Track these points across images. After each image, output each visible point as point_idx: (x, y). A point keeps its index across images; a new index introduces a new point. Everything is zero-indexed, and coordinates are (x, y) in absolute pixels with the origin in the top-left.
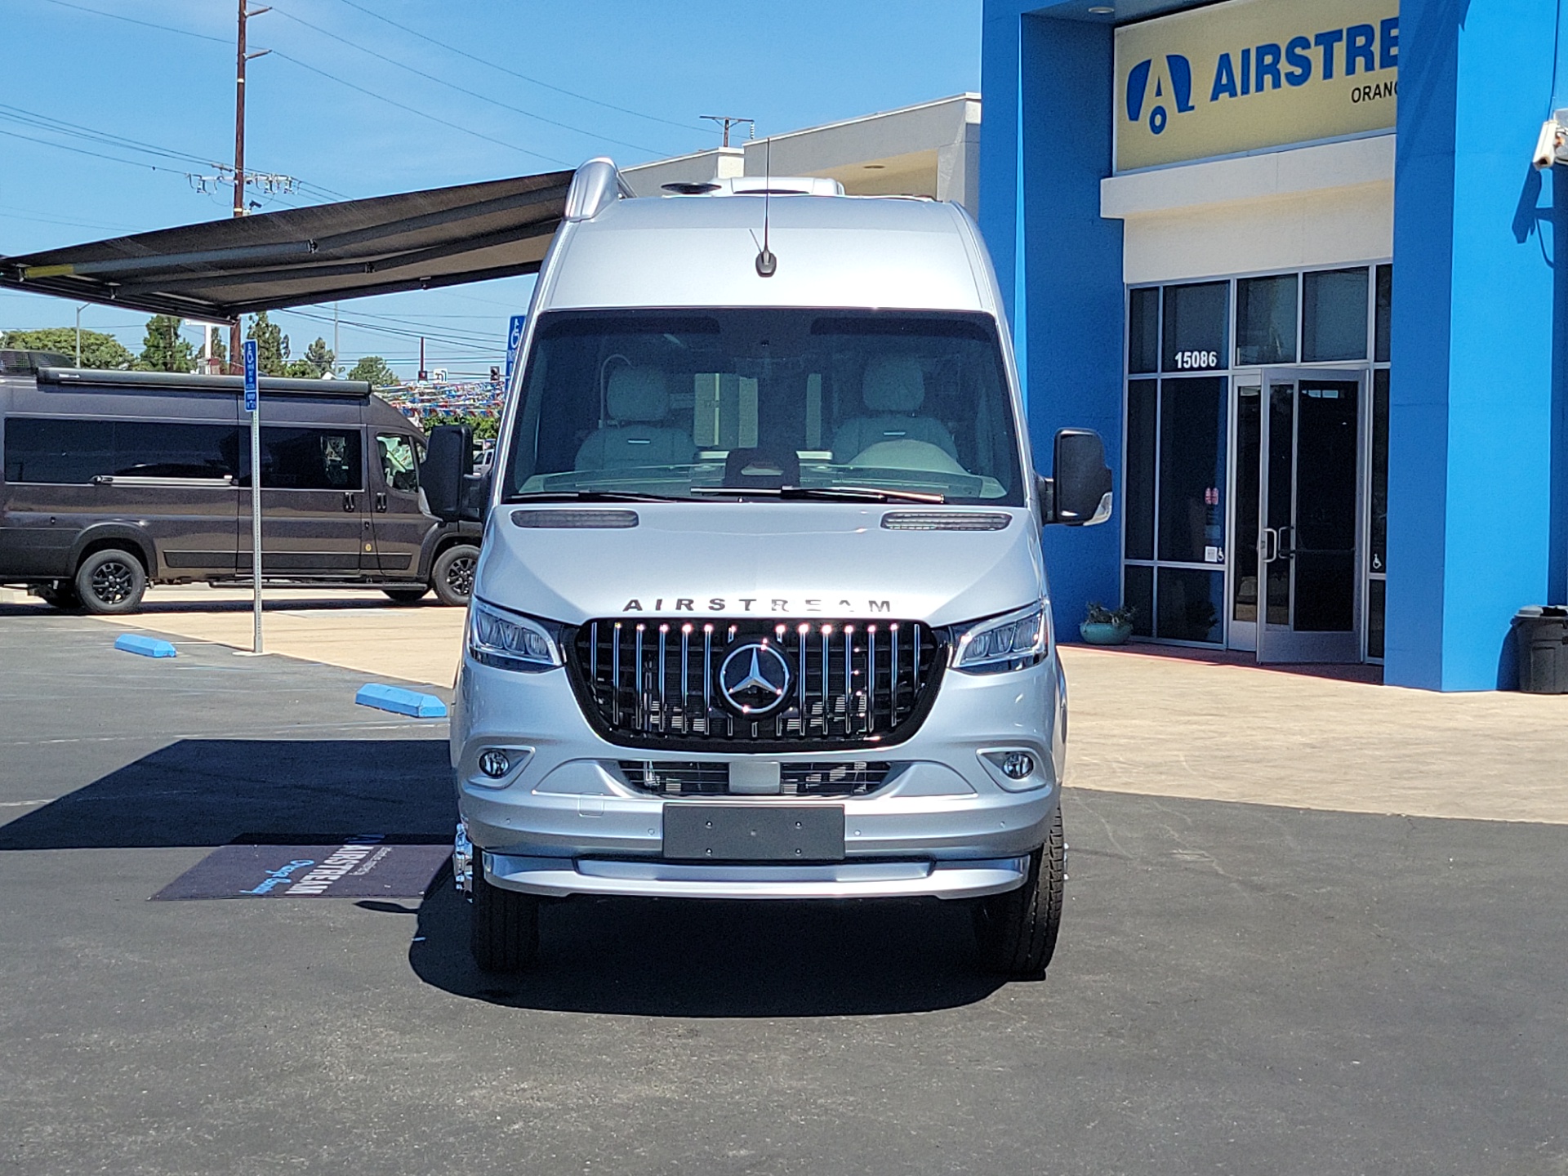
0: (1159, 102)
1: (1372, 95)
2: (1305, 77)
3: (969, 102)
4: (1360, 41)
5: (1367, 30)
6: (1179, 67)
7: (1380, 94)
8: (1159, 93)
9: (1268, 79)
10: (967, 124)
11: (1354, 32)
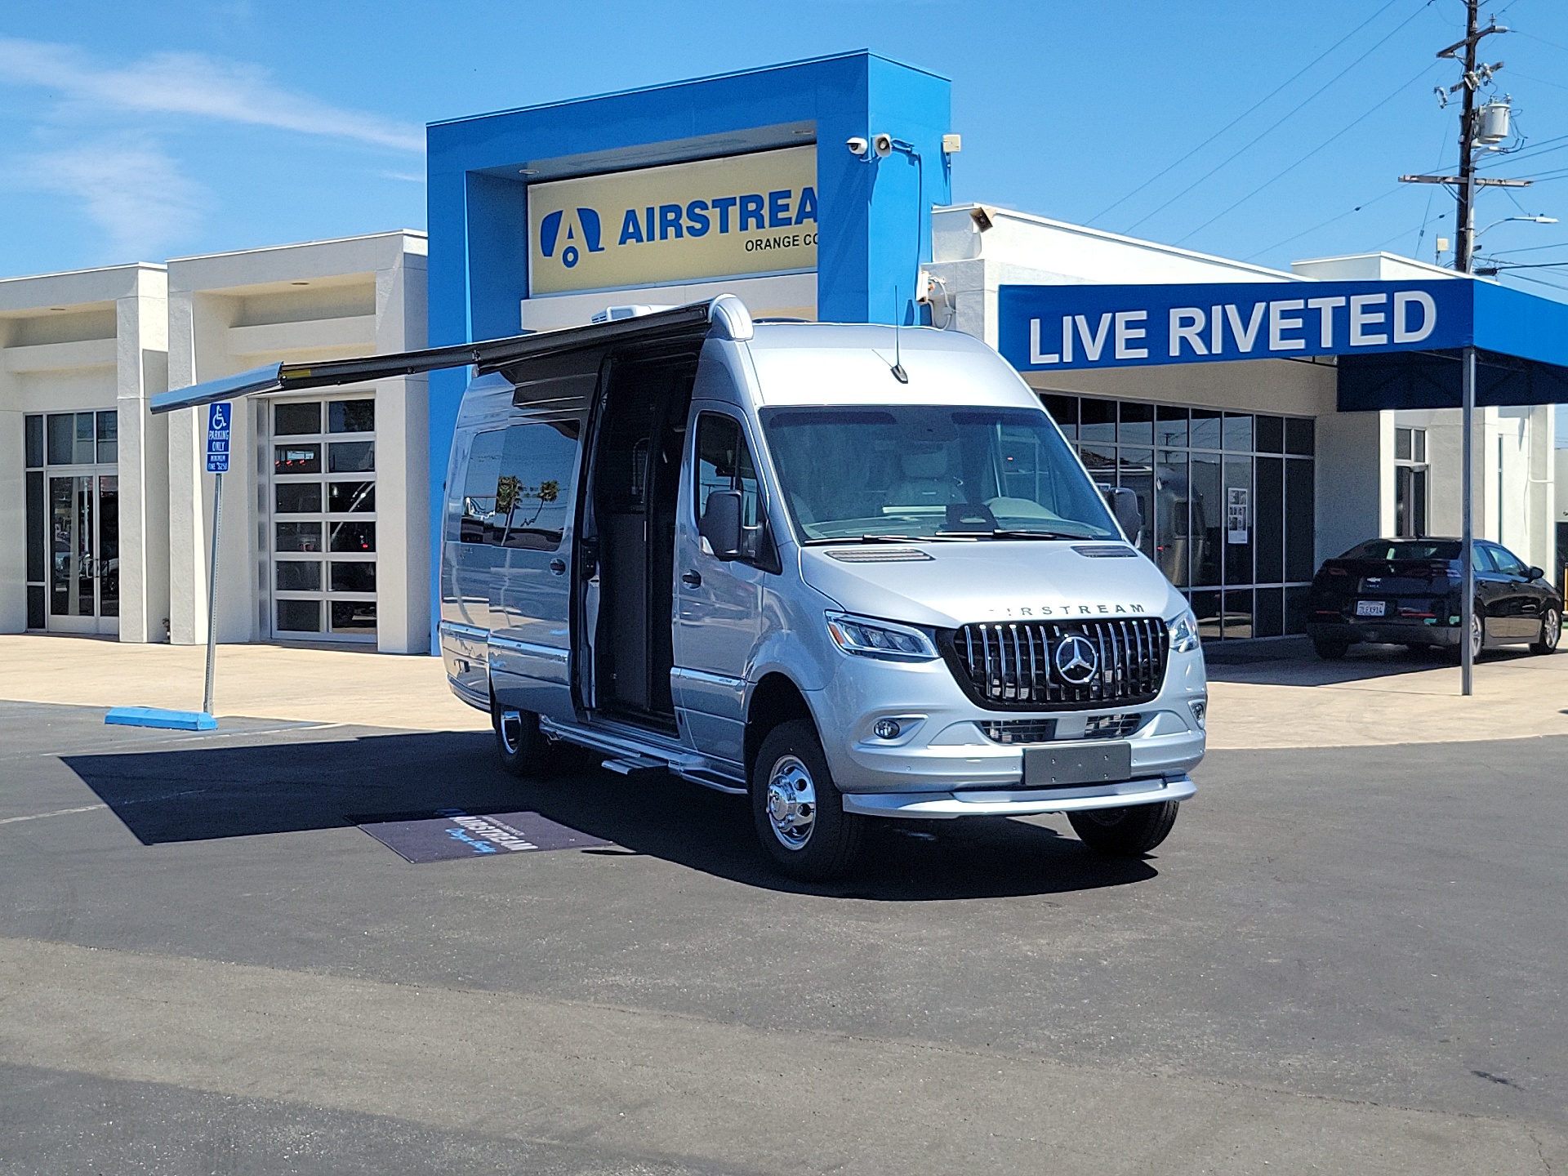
0: (571, 243)
1: (763, 246)
2: (704, 230)
3: (405, 237)
4: (751, 207)
5: (758, 199)
6: (590, 220)
7: (770, 246)
8: (571, 236)
9: (671, 230)
10: (405, 253)
11: (745, 200)
